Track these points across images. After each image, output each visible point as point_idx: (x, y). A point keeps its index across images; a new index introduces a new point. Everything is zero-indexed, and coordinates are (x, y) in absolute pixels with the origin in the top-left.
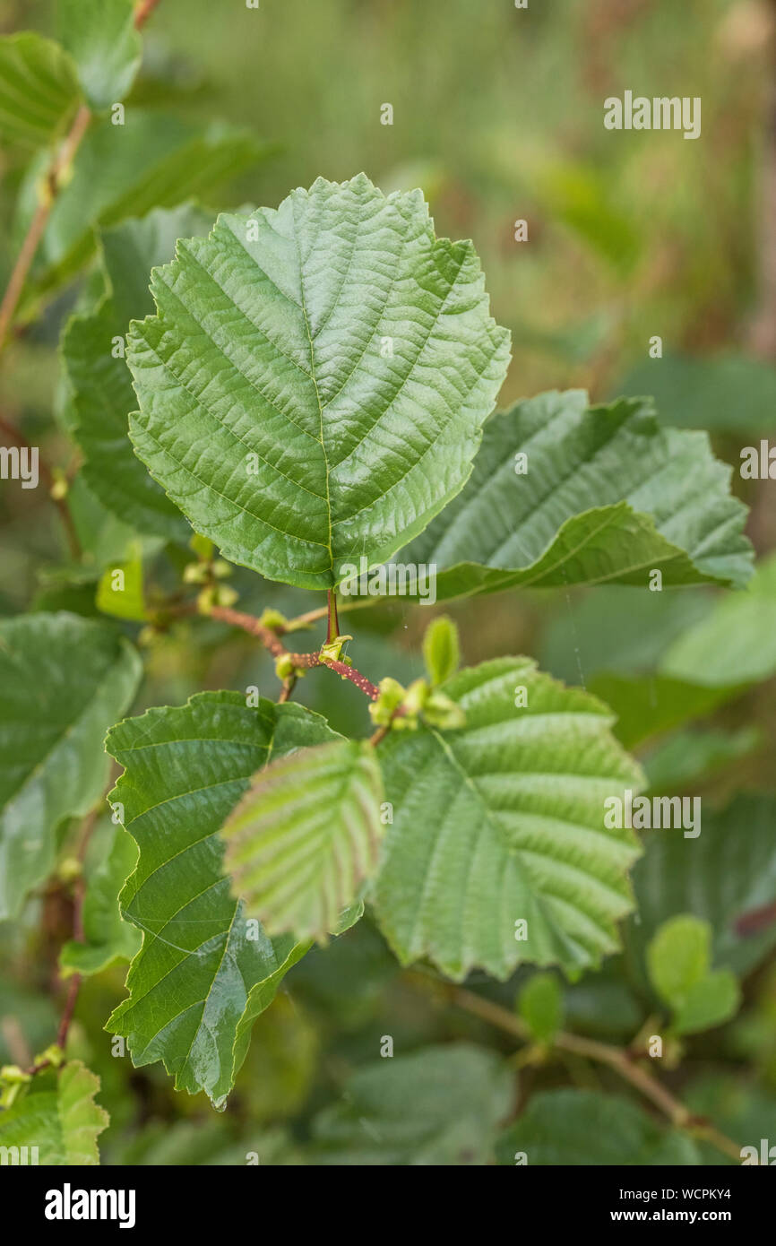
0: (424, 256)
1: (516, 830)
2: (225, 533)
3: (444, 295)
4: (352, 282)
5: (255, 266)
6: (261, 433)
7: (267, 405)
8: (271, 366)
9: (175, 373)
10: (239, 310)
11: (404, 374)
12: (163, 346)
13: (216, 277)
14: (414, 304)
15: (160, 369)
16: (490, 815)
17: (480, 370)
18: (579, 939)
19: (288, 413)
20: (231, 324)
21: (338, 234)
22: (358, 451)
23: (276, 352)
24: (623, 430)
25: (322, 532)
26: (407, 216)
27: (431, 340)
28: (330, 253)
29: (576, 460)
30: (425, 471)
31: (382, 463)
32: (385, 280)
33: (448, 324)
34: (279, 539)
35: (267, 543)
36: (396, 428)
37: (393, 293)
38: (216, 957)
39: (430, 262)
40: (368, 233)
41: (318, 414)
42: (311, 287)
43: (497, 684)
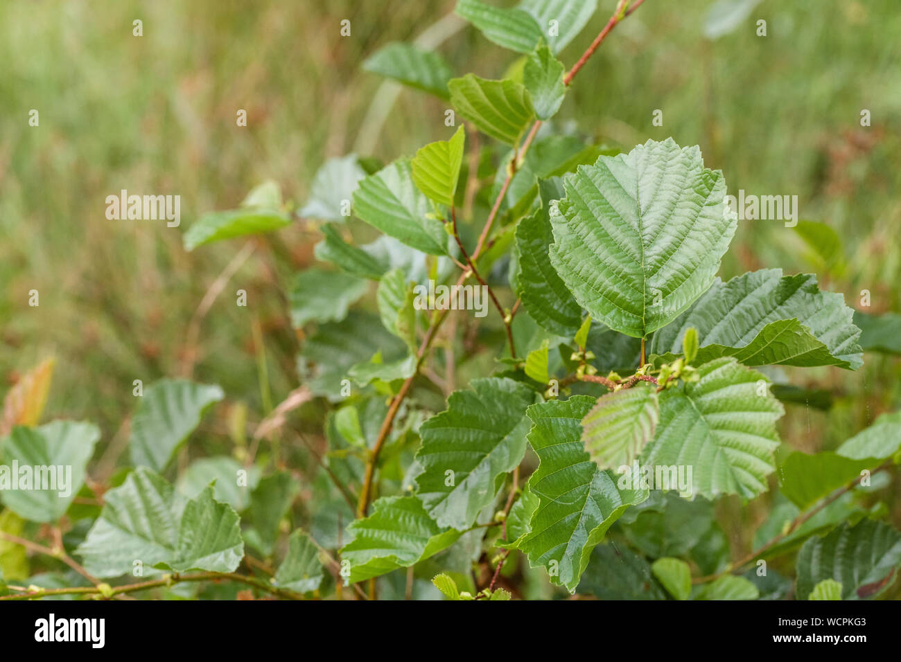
0: (698, 177)
1: (722, 437)
2: (592, 307)
3: (706, 196)
4: (663, 190)
5: (615, 181)
6: (612, 260)
7: (617, 246)
8: (620, 228)
9: (572, 229)
10: (606, 200)
11: (685, 234)
12: (568, 214)
13: (596, 184)
14: (692, 201)
15: (566, 225)
16: (711, 432)
17: (722, 233)
18: (749, 487)
19: (627, 251)
20: (602, 206)
21: (656, 166)
22: (660, 271)
23: (623, 222)
24: (799, 290)
25: (640, 310)
26: (691, 158)
27: (699, 218)
28: (652, 176)
29: (775, 304)
30: (693, 281)
31: (671, 277)
32: (678, 189)
33: (707, 211)
34: (619, 312)
35: (613, 313)
36: (679, 261)
37: (682, 195)
38: (575, 522)
39: (701, 180)
40: (671, 166)
41: (642, 253)
42: (642, 192)
43: (718, 371)
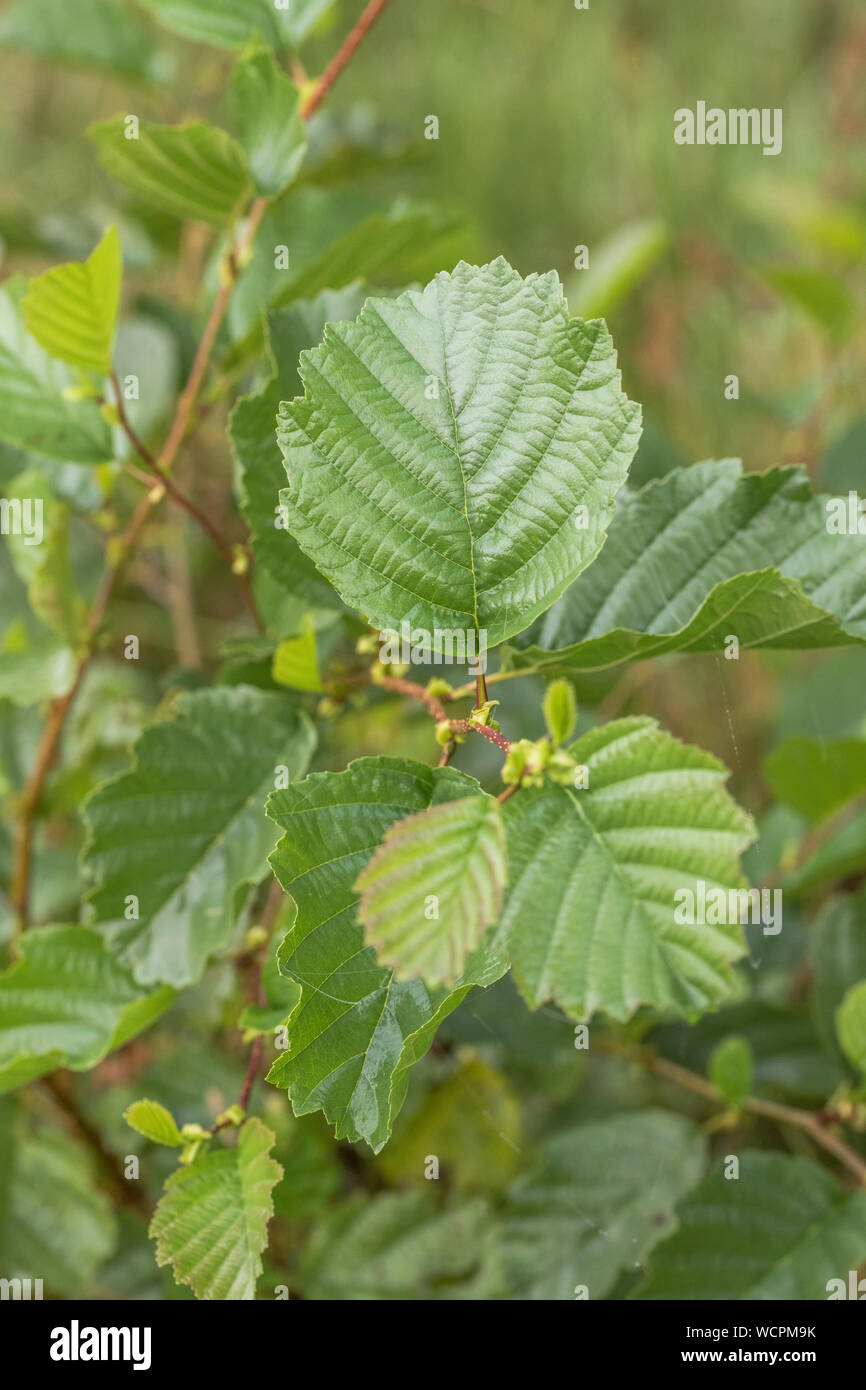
0: (559, 334)
1: (640, 881)
2: (372, 604)
3: (579, 371)
4: (493, 361)
5: (401, 347)
6: (406, 508)
7: (413, 480)
8: (416, 442)
9: (322, 452)
10: (385, 389)
11: (544, 449)
12: (312, 425)
13: (363, 359)
14: (551, 381)
15: (309, 447)
16: (617, 867)
17: (614, 443)
19: (433, 488)
20: (378, 403)
21: (479, 315)
22: (500, 523)
23: (421, 429)
24: (776, 497)
25: (467, 602)
26: (544, 297)
27: (567, 416)
28: (471, 334)
29: (731, 528)
30: (563, 541)
31: (523, 534)
32: (524, 359)
33: (583, 399)
34: (426, 608)
35: (414, 612)
36: (536, 501)
37: (531, 371)
38: (376, 1009)
39: (565, 341)
40: (508, 313)
41: (462, 489)
42: (454, 366)
43: (622, 743)
